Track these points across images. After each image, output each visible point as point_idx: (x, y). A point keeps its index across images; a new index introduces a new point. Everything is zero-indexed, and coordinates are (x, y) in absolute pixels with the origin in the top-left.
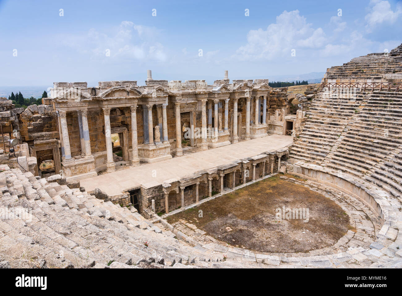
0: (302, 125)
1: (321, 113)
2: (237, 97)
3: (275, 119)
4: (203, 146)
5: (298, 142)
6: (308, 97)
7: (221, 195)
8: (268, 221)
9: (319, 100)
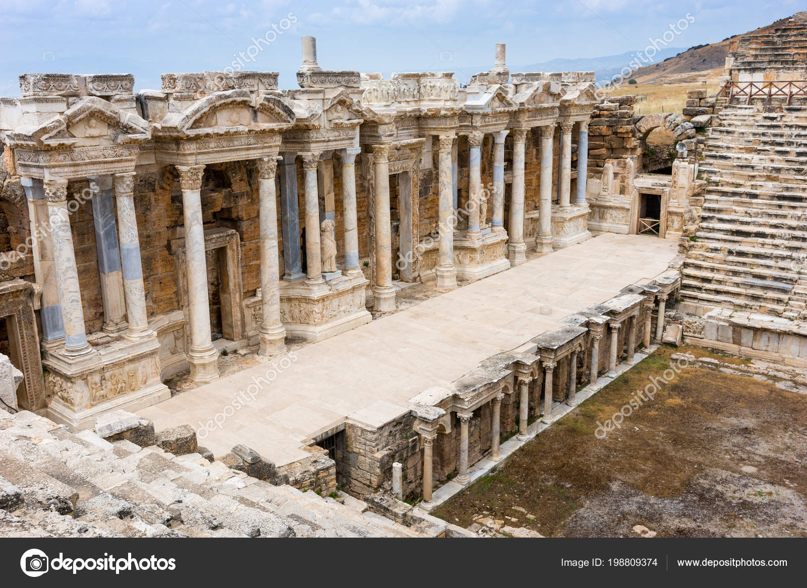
0: (695, 203)
1: (742, 167)
2: (526, 124)
3: (604, 190)
4: (442, 277)
5: (693, 252)
6: (698, 123)
7: (545, 427)
8: (737, 495)
9: (728, 132)
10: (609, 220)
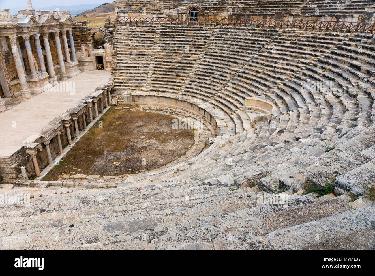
0: (114, 58)
1: (126, 45)
2: (47, 31)
3: (83, 55)
4: (25, 94)
5: (116, 74)
6: (110, 31)
7: (78, 140)
8: (141, 145)
9: (120, 34)
10: (86, 66)
